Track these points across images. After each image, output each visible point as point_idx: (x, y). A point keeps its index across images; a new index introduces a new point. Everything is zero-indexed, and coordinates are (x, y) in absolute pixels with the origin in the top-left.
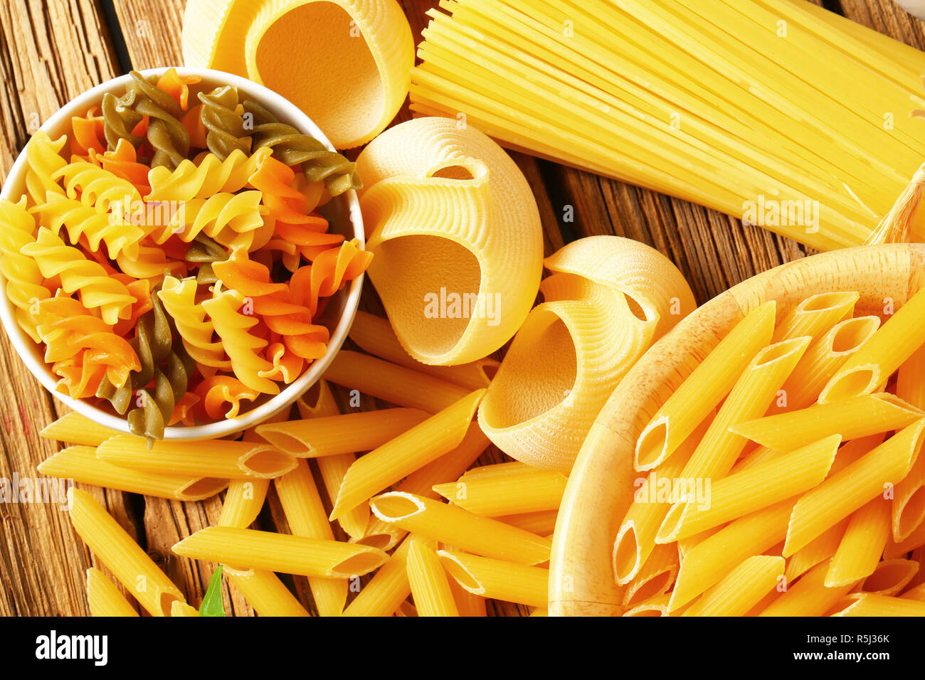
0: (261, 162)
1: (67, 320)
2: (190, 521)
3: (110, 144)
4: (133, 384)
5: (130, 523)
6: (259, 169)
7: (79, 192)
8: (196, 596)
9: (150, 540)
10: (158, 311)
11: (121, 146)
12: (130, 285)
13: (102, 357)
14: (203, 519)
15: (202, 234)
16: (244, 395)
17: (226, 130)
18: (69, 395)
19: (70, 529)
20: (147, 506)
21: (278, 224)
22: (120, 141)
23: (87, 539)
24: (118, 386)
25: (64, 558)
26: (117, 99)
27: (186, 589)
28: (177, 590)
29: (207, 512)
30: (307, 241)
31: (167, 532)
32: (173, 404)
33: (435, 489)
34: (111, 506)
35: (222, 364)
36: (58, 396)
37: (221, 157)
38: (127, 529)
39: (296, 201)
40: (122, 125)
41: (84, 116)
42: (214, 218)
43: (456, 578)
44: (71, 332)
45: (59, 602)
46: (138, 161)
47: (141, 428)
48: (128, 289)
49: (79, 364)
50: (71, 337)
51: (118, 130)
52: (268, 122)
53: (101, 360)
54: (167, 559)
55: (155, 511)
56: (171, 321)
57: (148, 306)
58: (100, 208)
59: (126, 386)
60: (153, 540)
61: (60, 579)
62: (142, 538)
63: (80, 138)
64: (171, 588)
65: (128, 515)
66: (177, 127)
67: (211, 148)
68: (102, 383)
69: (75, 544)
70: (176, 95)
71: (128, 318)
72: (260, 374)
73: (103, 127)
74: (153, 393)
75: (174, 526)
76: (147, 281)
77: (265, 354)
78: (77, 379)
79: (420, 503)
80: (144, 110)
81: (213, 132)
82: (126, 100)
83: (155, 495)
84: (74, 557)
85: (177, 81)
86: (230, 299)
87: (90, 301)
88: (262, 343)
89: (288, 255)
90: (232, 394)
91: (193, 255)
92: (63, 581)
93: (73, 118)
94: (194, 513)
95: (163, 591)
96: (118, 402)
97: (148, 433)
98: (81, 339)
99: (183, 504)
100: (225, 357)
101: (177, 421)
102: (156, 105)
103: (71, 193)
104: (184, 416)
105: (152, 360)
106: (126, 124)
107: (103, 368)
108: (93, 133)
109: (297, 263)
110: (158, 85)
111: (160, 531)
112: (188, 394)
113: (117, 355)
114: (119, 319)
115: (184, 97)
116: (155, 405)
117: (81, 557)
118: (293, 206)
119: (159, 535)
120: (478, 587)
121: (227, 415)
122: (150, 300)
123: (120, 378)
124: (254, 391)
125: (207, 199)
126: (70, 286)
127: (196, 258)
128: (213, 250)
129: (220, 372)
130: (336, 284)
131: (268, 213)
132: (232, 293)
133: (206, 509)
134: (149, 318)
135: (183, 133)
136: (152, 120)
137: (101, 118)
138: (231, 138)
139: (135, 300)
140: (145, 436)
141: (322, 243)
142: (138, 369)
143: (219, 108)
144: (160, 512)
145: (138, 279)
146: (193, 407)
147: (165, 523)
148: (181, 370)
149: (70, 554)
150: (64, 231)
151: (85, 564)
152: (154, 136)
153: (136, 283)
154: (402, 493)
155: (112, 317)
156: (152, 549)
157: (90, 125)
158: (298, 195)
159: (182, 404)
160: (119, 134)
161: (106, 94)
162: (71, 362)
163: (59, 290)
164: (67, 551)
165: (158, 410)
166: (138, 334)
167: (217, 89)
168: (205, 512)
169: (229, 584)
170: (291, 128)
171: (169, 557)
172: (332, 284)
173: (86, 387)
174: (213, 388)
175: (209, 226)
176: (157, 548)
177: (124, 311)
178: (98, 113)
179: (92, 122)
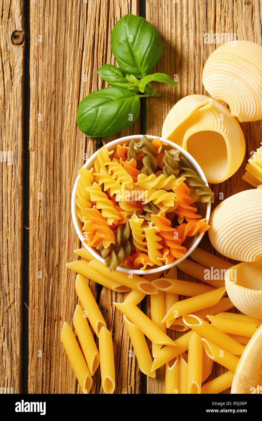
0: (178, 183)
1: (94, 218)
2: (117, 299)
3: (128, 158)
4: (111, 248)
5: (95, 293)
6: (177, 186)
7: (112, 173)
8: (111, 327)
9: (101, 301)
10: (127, 224)
11: (132, 161)
12: (120, 212)
13: (103, 236)
14: (122, 300)
15: (152, 202)
16: (149, 264)
17: (171, 166)
18: (87, 244)
19: (74, 288)
20: (103, 288)
21: (179, 206)
22: (132, 159)
23: (79, 294)
24: (105, 247)
25: (68, 298)
26: (135, 143)
27: (108, 322)
28: (105, 323)
29: (124, 297)
30: (188, 215)
31: (108, 300)
32: (123, 260)
33: (207, 316)
34: (90, 284)
35: (144, 250)
36: (83, 243)
37: (166, 175)
38: (94, 295)
39: (188, 200)
40: (135, 153)
41: (122, 145)
42: (157, 198)
43: (206, 350)
44: (94, 222)
45: (62, 313)
46: (137, 168)
47: (108, 265)
48: (119, 213)
49: (94, 234)
50: (94, 224)
51: (133, 154)
52: (187, 168)
53: (102, 237)
54: (105, 310)
55: (105, 291)
56: (131, 231)
57: (124, 222)
58: (118, 182)
59: (108, 248)
60: (102, 301)
61: (64, 305)
62: (98, 300)
63: (119, 152)
64: (103, 321)
65: (96, 290)
66: (154, 160)
67: (164, 171)
68: (100, 244)
69: (74, 294)
70: (157, 148)
71: (116, 224)
72: (158, 258)
73: (128, 151)
74: (117, 254)
75: (111, 299)
76: (127, 213)
77: (161, 251)
78: (92, 239)
79: (201, 321)
80: (144, 150)
81: (166, 166)
82: (138, 145)
83: (107, 287)
84: (72, 299)
85: (159, 143)
86: (154, 229)
87: (105, 214)
88: (161, 247)
89: (180, 218)
90: (145, 262)
91: (146, 208)
92: (65, 306)
93: (118, 145)
94: (119, 297)
95: (100, 322)
96: (104, 253)
97: (111, 268)
98: (97, 227)
99: (116, 293)
100: (146, 248)
101: (122, 265)
102: (149, 150)
103: (109, 172)
104: (126, 264)
105: (120, 242)
106: (136, 153)
107: (101, 240)
108: (124, 152)
109: (182, 221)
110: (152, 142)
111: (105, 299)
112: (129, 256)
113: (108, 236)
114: (113, 223)
115: (160, 150)
116: (116, 258)
117: (74, 300)
118: (186, 201)
119: (104, 300)
120: (212, 356)
121: (141, 269)
122: (126, 220)
123: (107, 245)
124: (153, 263)
125: (157, 190)
126: (99, 206)
127: (146, 210)
128: (154, 209)
129: (143, 252)
130: (194, 233)
131: (177, 201)
132: (156, 228)
133: (124, 296)
134: (124, 226)
135: (155, 162)
136: (146, 154)
137: (128, 148)
138: (172, 170)
139: (120, 219)
140: (109, 268)
141: (193, 217)
142: (114, 243)
143: (171, 158)
144: (107, 292)
145: (124, 211)
146: (130, 262)
147: (108, 297)
148: (129, 248)
149: (71, 297)
150: (103, 186)
151: (75, 302)
152: (145, 160)
153: (123, 212)
154: (195, 316)
155: (110, 222)
156: (100, 305)
157: (123, 149)
158: (189, 198)
159: (126, 260)
160: (133, 156)
161: (132, 141)
162: (91, 233)
163: (95, 205)
164: (70, 296)
165: (117, 261)
166: (118, 230)
167: (172, 150)
168: (123, 297)
169: (124, 326)
170: (195, 172)
171: (106, 309)
172: (192, 233)
173: (94, 244)
174: (138, 258)
175: (155, 200)
176: (102, 304)
177: (116, 221)
178: (127, 146)
179: (124, 148)
